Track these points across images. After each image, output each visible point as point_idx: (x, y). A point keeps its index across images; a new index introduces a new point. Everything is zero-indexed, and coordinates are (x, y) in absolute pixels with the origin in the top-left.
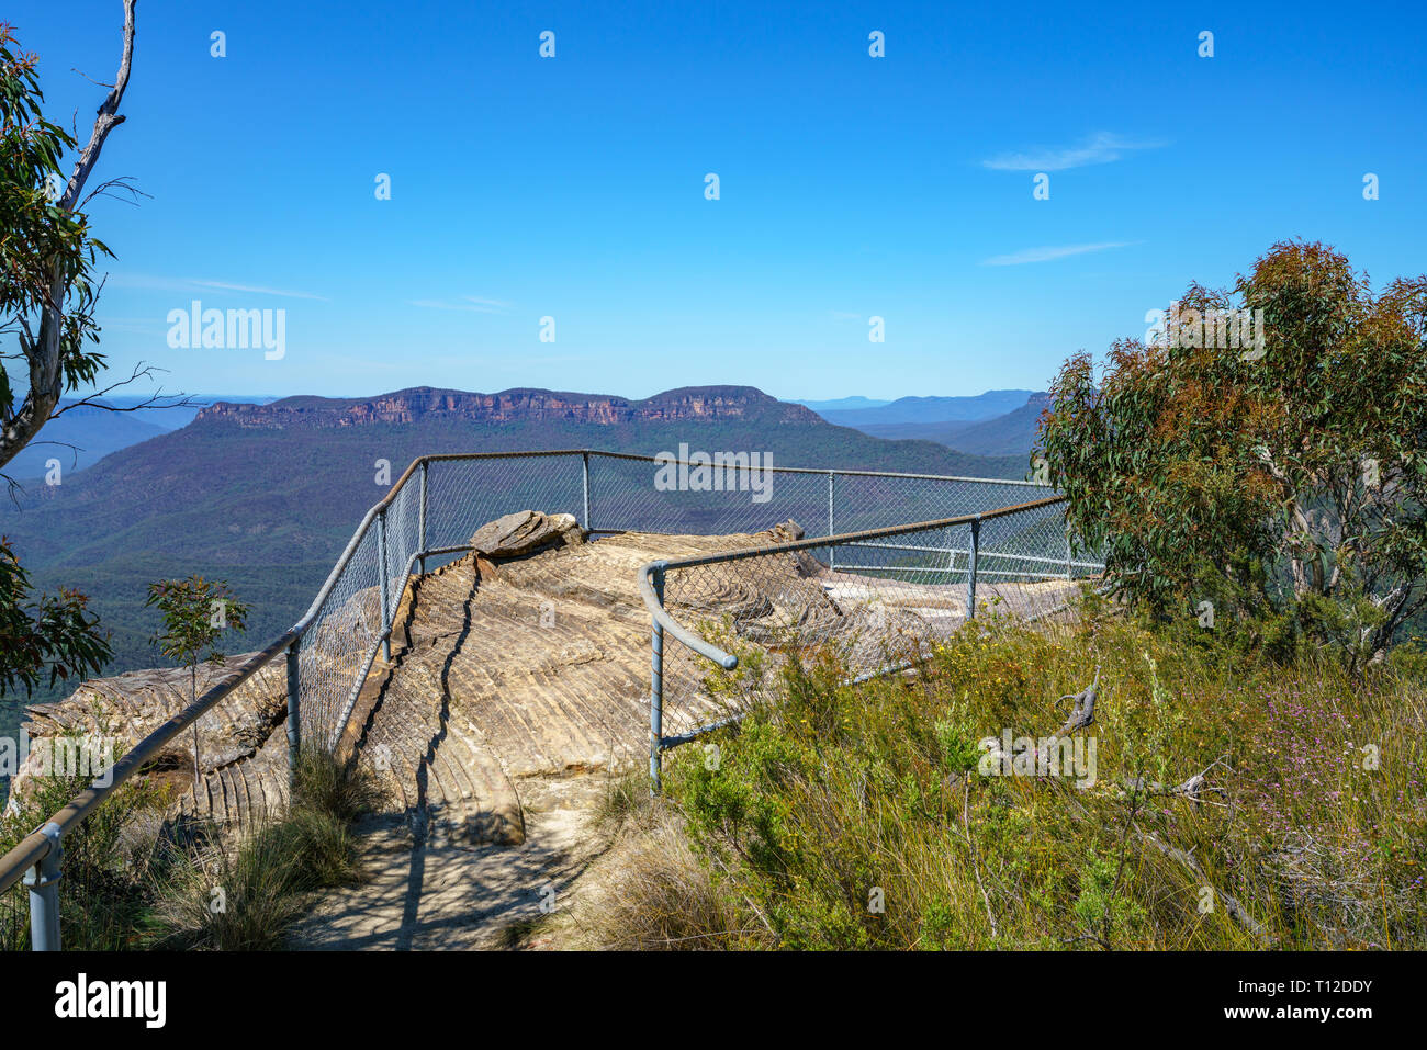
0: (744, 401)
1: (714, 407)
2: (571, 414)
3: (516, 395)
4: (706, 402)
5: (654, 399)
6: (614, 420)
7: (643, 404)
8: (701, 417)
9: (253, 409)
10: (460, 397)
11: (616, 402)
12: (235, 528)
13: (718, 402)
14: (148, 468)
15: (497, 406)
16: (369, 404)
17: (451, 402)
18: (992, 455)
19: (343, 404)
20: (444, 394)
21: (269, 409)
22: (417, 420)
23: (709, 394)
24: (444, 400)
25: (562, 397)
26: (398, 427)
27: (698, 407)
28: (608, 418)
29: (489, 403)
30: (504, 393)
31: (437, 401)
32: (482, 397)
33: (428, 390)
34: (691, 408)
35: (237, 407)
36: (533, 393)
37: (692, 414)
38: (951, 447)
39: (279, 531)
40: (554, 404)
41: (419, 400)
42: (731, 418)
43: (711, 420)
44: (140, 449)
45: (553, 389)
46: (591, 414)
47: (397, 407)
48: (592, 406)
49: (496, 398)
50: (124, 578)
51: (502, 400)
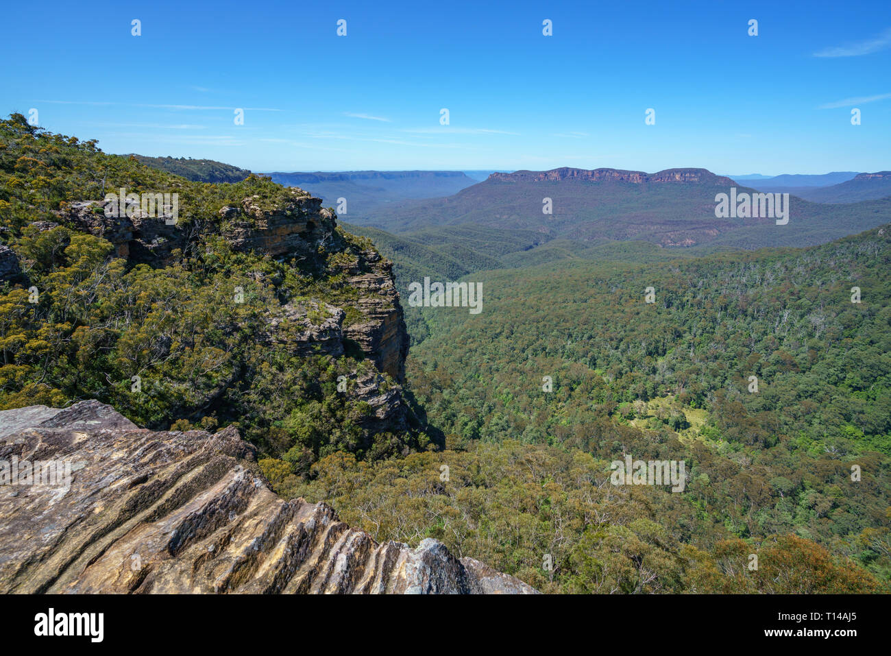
0: (699, 175)
1: (685, 177)
2: (622, 179)
3: (601, 171)
4: (682, 175)
5: (658, 173)
6: (640, 181)
7: (653, 175)
8: (679, 181)
9: (506, 175)
10: (579, 171)
11: (642, 174)
12: (498, 216)
13: (688, 175)
14: (473, 195)
15: (593, 175)
16: (546, 174)
17: (575, 173)
18: (826, 203)
19: (536, 173)
20: (573, 170)
21: (511, 175)
22: (562, 179)
23: (683, 172)
24: (573, 172)
25: (619, 172)
26: (555, 182)
27: (677, 177)
28: (637, 181)
29: (590, 174)
30: (596, 170)
31: (570, 173)
32: (587, 171)
33: (568, 168)
34: (674, 177)
35: (501, 174)
36: (607, 170)
37: (674, 180)
38: (803, 199)
39: (512, 218)
40: (616, 175)
41: (564, 172)
42: (692, 182)
43: (683, 183)
44: (472, 188)
45: (616, 169)
46: (630, 179)
47: (555, 175)
48: (631, 175)
49: (593, 172)
50: (464, 230)
51: (595, 172)
